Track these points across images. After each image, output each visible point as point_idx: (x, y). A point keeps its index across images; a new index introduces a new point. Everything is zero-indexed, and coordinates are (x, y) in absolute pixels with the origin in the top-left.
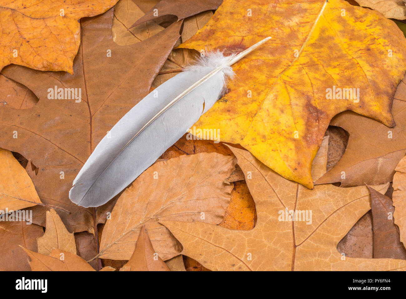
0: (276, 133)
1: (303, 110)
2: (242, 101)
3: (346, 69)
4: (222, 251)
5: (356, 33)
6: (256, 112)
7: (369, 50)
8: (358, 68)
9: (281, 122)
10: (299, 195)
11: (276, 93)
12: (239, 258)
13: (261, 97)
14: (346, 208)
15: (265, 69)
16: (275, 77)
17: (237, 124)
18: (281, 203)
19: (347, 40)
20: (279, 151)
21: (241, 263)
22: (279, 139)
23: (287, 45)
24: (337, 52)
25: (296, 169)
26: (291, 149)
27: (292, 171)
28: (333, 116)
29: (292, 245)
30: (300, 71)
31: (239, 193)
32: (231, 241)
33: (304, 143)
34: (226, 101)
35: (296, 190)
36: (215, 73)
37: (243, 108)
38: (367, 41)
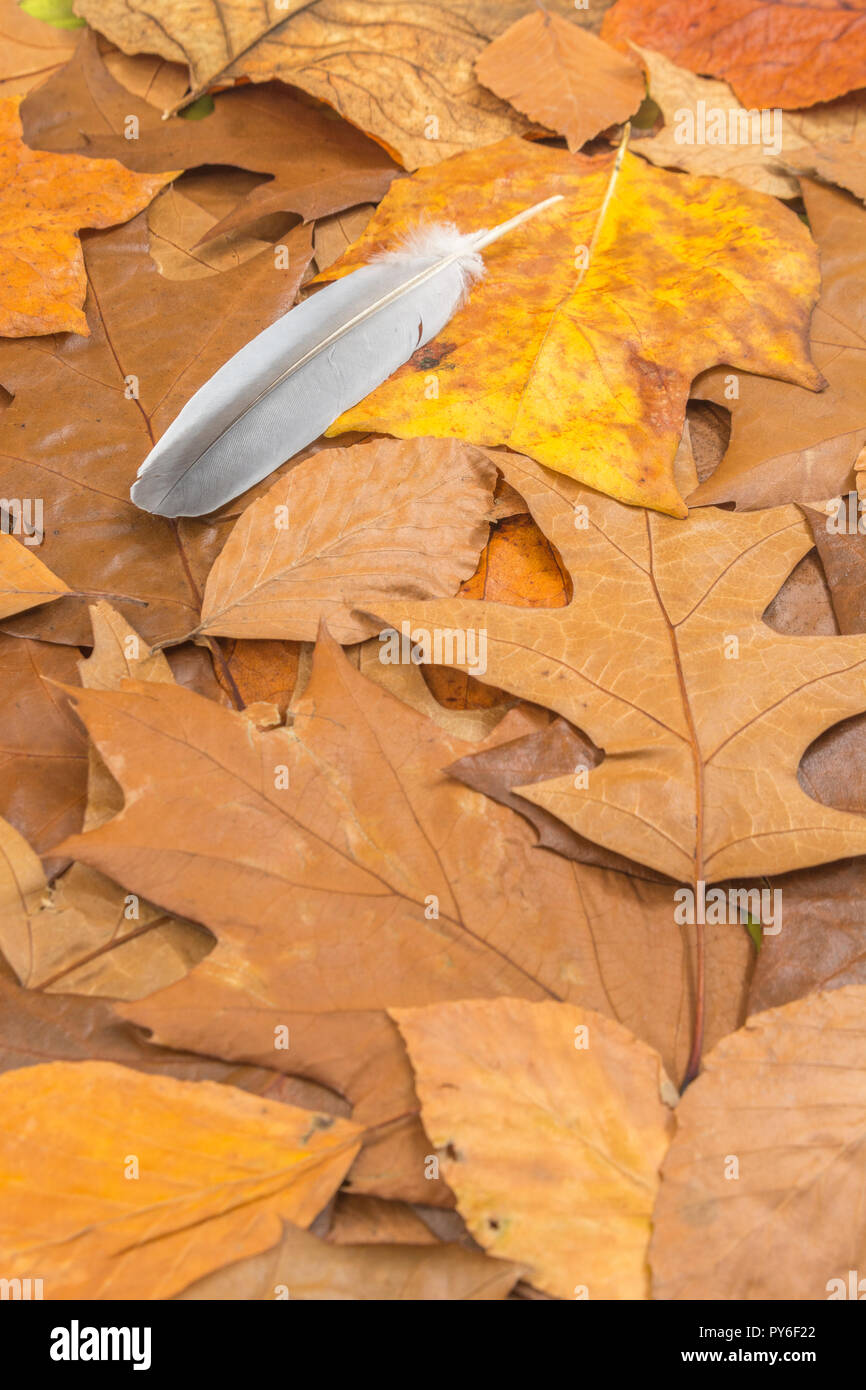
0: (579, 418)
1: (627, 369)
2: (487, 364)
3: (695, 288)
4: (513, 650)
5: (694, 224)
6: (525, 381)
7: (733, 249)
8: (723, 285)
9: (585, 395)
10: (654, 534)
11: (561, 340)
12: (556, 658)
13: (529, 352)
14: (761, 549)
15: (522, 302)
16: (549, 311)
17: (487, 409)
18: (617, 551)
19: (679, 238)
20: (598, 449)
21: (562, 667)
22: (590, 428)
23: (554, 256)
24: (665, 261)
25: (643, 480)
26: (622, 444)
27: (636, 486)
28: (694, 377)
29: (664, 625)
30: (596, 300)
31: (515, 544)
32: (528, 628)
33: (645, 429)
34: (452, 367)
35: (645, 523)
36: (441, 268)
37: (495, 378)
38: (725, 236)
